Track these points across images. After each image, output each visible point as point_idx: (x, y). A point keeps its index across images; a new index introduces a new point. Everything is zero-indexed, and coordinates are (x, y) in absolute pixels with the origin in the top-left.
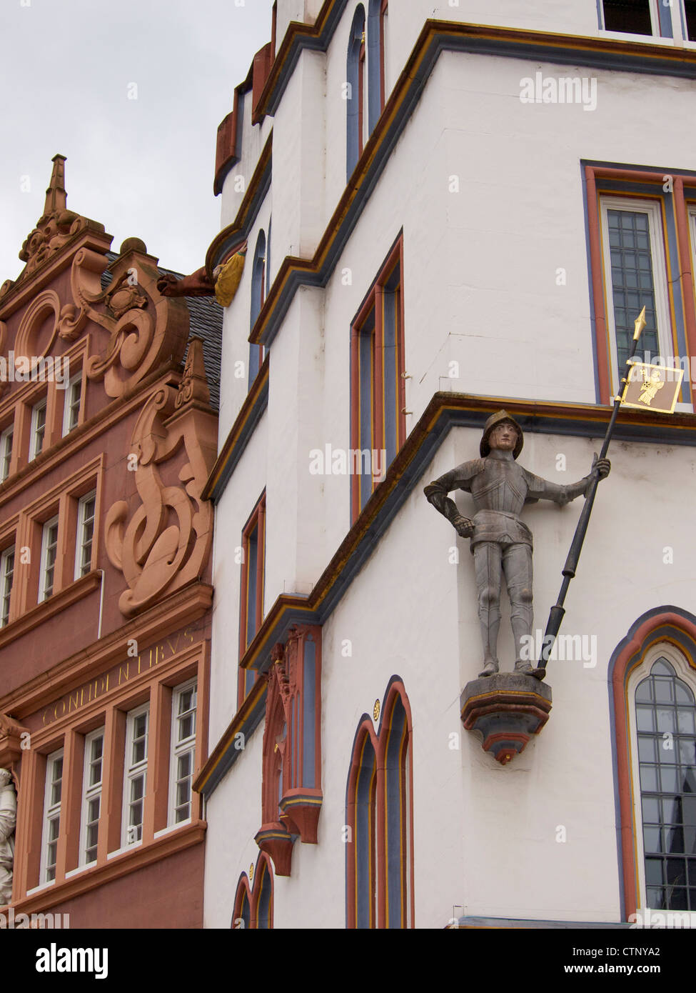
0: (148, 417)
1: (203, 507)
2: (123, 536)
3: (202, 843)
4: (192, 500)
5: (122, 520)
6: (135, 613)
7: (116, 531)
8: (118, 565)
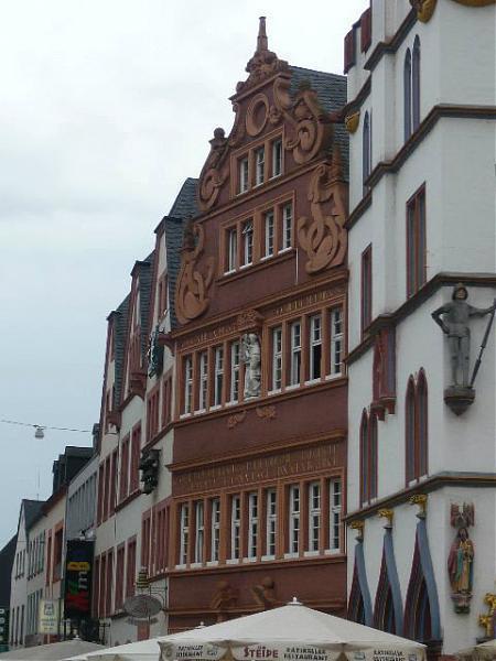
0: (315, 178)
1: (343, 231)
2: (306, 234)
3: (347, 385)
4: (337, 225)
5: (306, 227)
6: (314, 274)
7: (303, 232)
8: (305, 248)
